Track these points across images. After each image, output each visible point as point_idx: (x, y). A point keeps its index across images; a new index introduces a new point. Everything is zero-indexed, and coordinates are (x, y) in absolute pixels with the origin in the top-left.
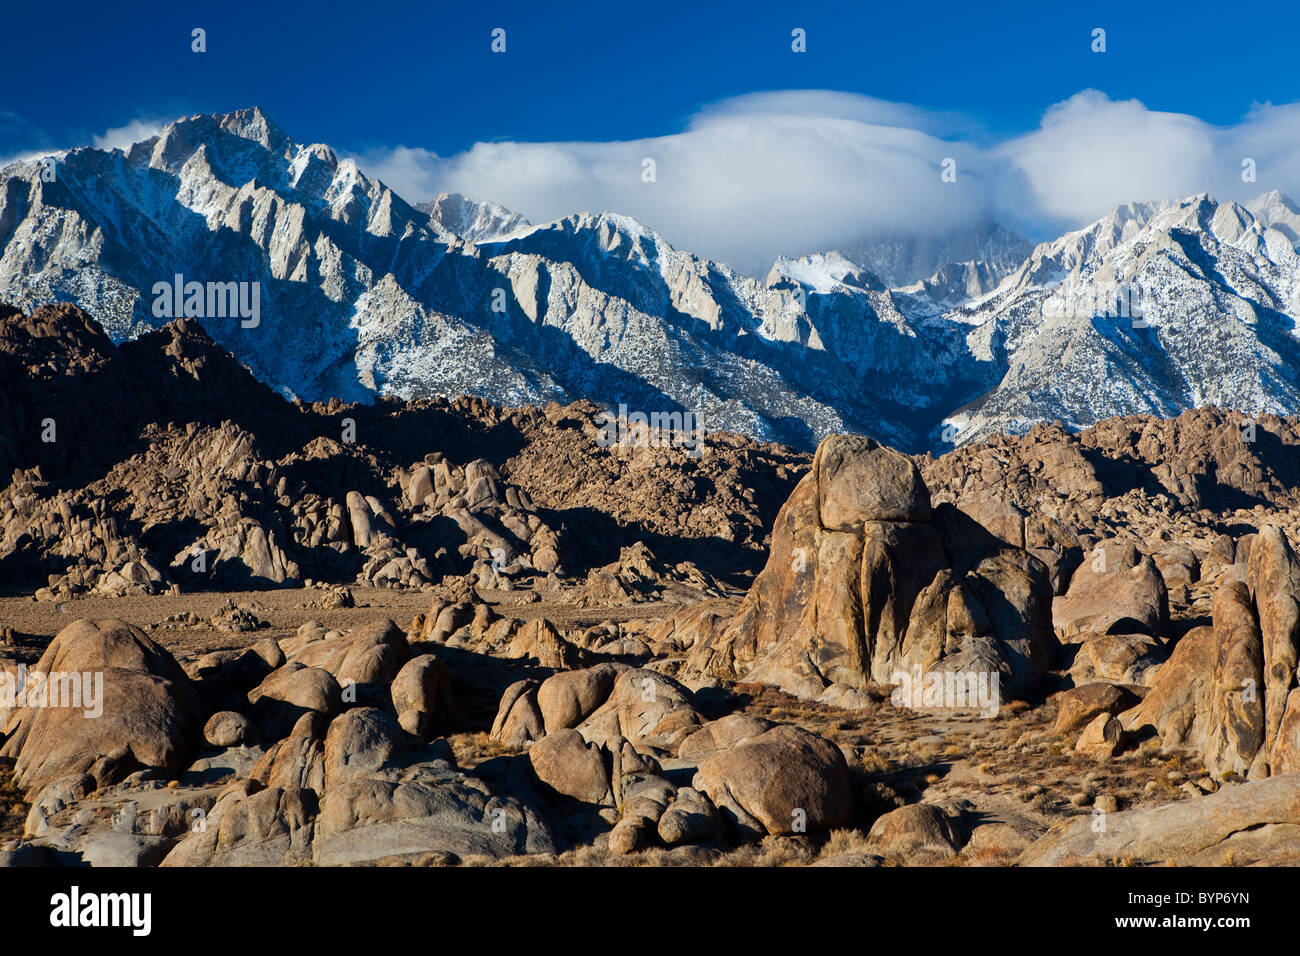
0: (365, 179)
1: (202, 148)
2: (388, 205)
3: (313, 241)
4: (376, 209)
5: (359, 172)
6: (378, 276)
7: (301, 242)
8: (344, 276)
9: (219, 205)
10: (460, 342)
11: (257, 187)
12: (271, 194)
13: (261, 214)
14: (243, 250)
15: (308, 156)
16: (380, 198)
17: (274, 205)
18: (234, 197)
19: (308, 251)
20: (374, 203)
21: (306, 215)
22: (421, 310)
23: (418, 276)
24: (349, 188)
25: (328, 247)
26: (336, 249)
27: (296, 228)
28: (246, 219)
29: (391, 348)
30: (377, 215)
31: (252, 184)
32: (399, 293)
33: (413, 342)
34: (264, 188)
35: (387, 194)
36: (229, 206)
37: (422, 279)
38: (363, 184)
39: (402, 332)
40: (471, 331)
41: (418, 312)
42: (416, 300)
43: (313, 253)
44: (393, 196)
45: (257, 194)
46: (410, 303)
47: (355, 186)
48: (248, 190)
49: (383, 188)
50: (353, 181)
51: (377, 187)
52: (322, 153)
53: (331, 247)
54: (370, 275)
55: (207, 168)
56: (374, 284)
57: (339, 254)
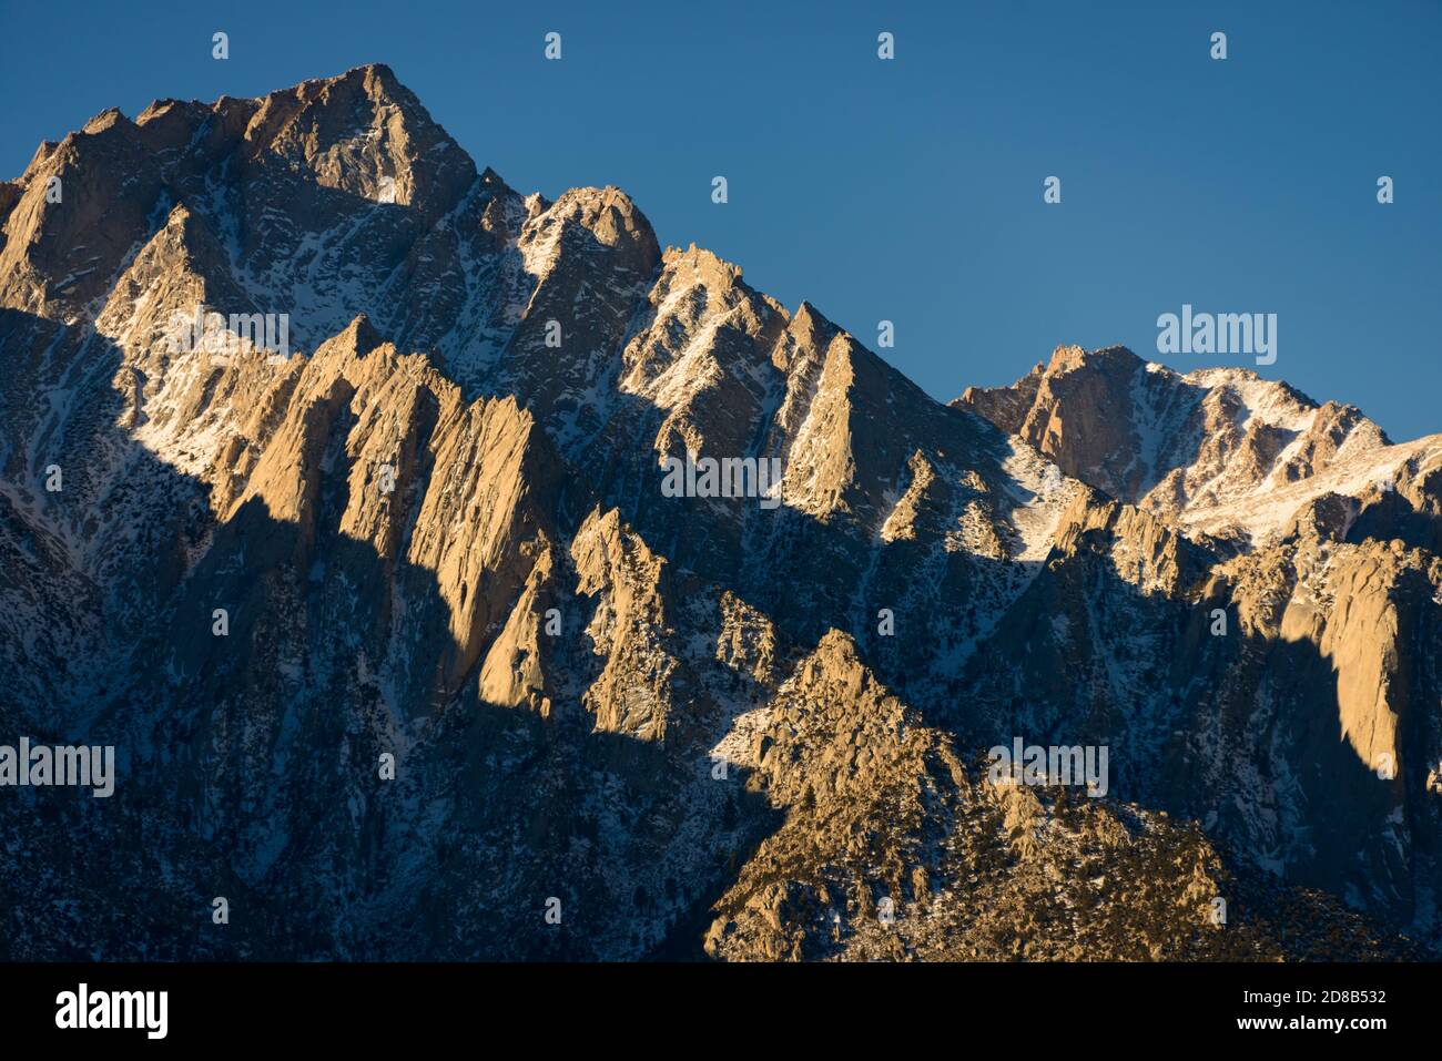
0: (758, 303)
1: (178, 217)
2: (840, 393)
3: (567, 529)
4: (800, 411)
5: (738, 282)
6: (795, 644)
7: (521, 527)
8: (672, 645)
9: (237, 417)
10: (1092, 870)
11: (362, 350)
12: (414, 367)
13: (377, 439)
14: (317, 573)
15: (556, 231)
16: (815, 368)
17: (425, 409)
18: (289, 386)
19: (544, 564)
20: (793, 385)
21: (536, 437)
22: (948, 758)
23: (952, 641)
24: (702, 340)
25: (614, 545)
26: (643, 554)
27: (501, 484)
28: (326, 464)
29: (839, 899)
30: (805, 430)
31: (348, 339)
32: (868, 698)
33: (919, 877)
34: (388, 349)
35: (840, 348)
36: (271, 422)
37: (968, 647)
38: (752, 324)
39: (876, 843)
40: (1135, 827)
41: (935, 767)
42: (931, 720)
43: (565, 572)
44: (862, 357)
45: (361, 372)
46: (908, 734)
47: (724, 333)
48: (336, 359)
49: (823, 333)
50: (716, 317)
51: (801, 328)
52: (606, 221)
53: (628, 547)
54: (765, 643)
55: (196, 287)
56: (783, 669)
57: (654, 570)
